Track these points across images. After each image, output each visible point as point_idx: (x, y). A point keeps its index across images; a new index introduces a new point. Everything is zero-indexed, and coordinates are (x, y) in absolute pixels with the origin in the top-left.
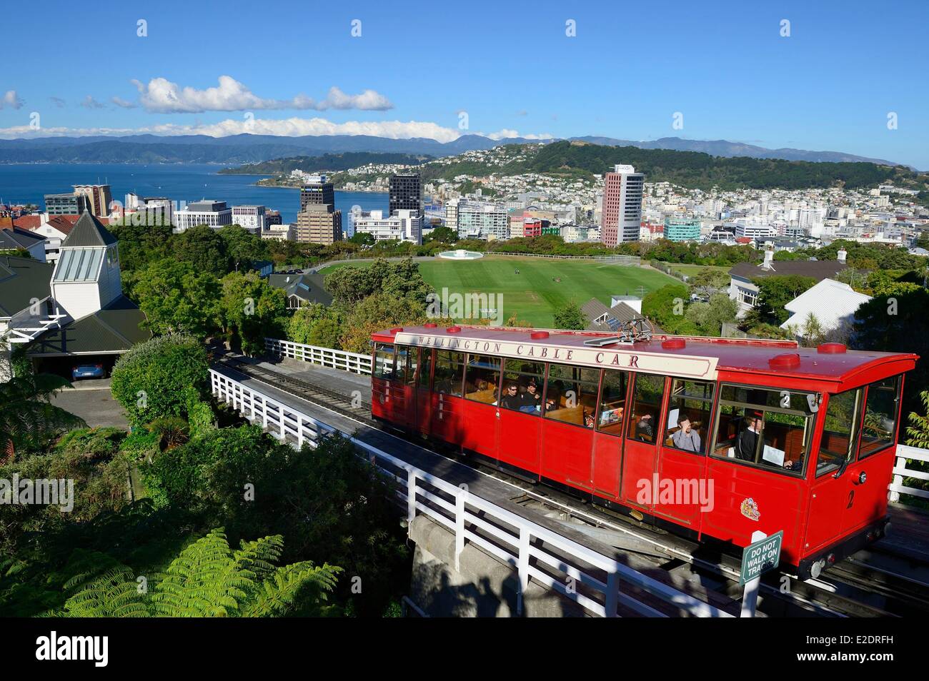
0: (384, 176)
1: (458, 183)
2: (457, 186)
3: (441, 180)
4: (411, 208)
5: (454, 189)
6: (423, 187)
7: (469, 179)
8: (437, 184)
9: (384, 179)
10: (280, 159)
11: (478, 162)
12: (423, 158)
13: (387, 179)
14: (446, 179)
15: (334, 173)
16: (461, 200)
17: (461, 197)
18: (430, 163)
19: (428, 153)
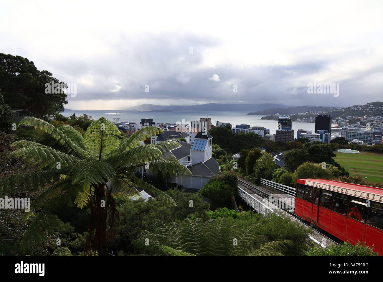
0: (313, 116)
1: (348, 119)
2: (347, 121)
3: (340, 118)
4: (326, 130)
5: (345, 122)
6: (331, 121)
7: (354, 117)
8: (337, 120)
9: (313, 118)
10: (271, 109)
11: (359, 110)
12: (332, 109)
13: (315, 117)
14: (342, 118)
15: (292, 115)
16: (350, 127)
17: (349, 125)
18: (334, 110)
19: (333, 106)
